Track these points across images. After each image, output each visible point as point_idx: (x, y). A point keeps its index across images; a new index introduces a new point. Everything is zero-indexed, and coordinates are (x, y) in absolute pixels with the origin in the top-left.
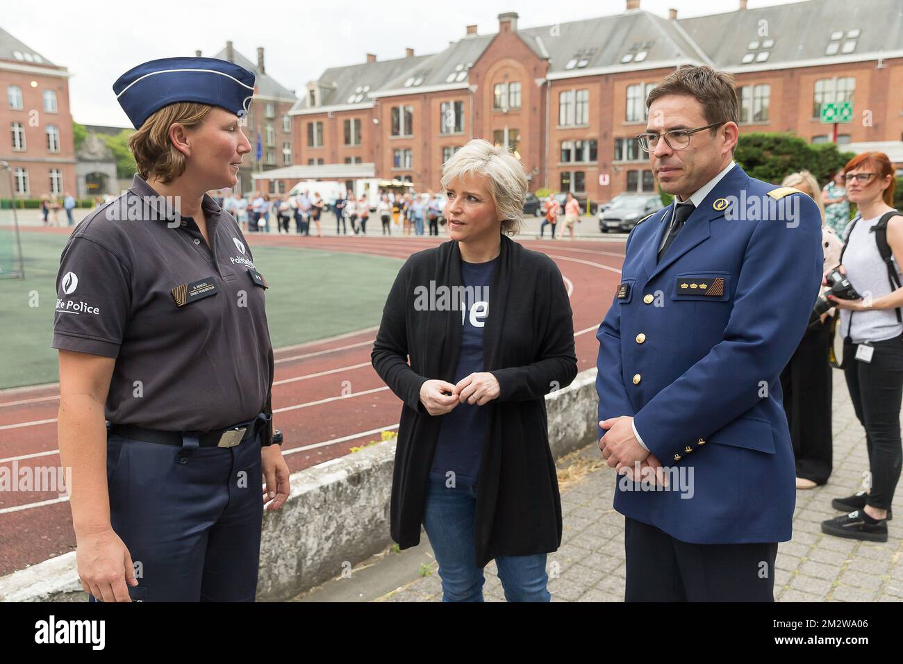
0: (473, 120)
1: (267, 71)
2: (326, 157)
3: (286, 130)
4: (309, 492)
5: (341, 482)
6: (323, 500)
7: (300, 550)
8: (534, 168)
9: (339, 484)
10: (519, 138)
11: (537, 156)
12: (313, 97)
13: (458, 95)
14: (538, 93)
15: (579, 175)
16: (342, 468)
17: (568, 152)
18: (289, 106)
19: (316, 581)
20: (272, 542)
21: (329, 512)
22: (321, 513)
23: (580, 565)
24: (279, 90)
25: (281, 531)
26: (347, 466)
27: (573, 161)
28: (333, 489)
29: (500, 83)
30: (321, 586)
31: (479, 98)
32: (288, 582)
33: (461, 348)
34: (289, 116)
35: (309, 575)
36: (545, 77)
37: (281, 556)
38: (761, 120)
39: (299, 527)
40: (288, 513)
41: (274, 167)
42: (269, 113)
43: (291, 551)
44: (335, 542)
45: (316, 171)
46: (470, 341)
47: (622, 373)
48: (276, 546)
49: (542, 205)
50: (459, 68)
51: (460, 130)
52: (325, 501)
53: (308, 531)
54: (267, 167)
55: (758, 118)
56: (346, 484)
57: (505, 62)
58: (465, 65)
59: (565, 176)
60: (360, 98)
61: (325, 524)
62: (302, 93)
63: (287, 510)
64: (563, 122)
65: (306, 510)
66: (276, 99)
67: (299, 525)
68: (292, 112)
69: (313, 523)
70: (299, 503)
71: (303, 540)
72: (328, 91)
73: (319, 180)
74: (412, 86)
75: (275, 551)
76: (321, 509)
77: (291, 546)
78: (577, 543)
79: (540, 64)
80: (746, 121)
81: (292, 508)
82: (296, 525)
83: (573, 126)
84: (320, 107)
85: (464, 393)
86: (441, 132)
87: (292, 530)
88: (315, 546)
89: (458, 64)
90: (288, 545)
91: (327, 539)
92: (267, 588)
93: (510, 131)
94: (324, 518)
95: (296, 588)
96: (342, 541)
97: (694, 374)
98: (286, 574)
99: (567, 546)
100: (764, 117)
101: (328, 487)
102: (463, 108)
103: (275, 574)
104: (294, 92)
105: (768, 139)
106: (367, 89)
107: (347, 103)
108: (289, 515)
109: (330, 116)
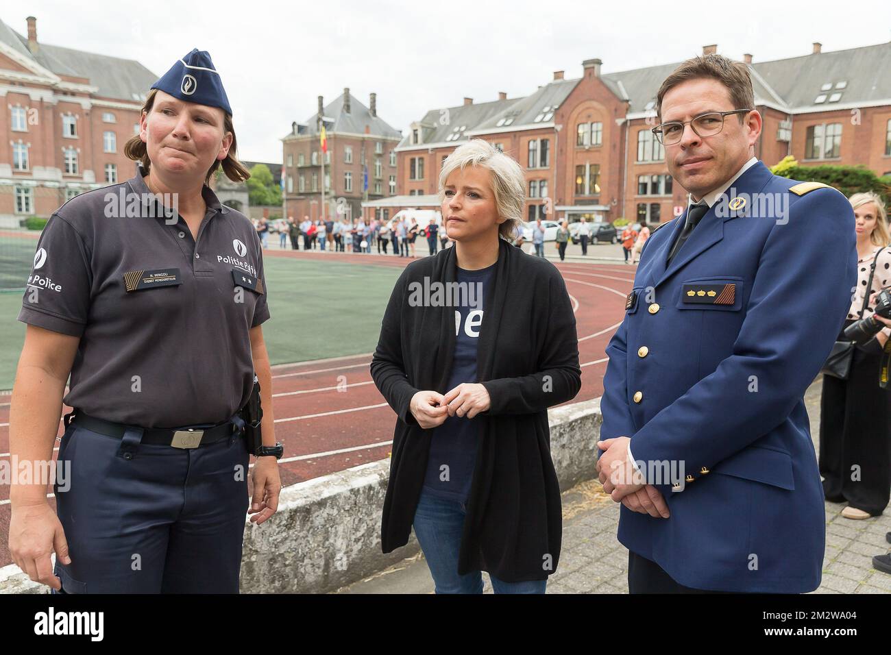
0: (558, 155)
1: (377, 113)
2: (426, 188)
3: (392, 164)
4: (339, 494)
5: (373, 486)
6: (353, 502)
7: (328, 551)
8: (612, 200)
9: (371, 488)
10: (599, 173)
11: (615, 189)
12: (416, 135)
13: (544, 134)
14: (618, 132)
15: (655, 206)
16: (375, 472)
17: (645, 185)
18: (396, 143)
19: (344, 582)
20: (299, 541)
21: (359, 514)
22: (350, 516)
23: (610, 585)
24: (387, 130)
25: (308, 531)
26: (380, 470)
27: (649, 194)
28: (364, 492)
29: (583, 123)
30: (349, 586)
31: (563, 137)
32: (315, 581)
33: (454, 359)
34: (395, 153)
35: (337, 575)
36: (625, 117)
37: (308, 555)
38: (832, 157)
39: (328, 528)
40: (317, 514)
41: (381, 197)
42: (379, 150)
43: (319, 550)
44: (365, 544)
45: (417, 200)
46: (463, 352)
47: (627, 390)
48: (303, 545)
49: (619, 233)
50: (546, 109)
51: (545, 165)
52: (355, 504)
53: (337, 532)
54: (373, 197)
55: (830, 155)
56: (377, 487)
57: (588, 104)
58: (551, 107)
59: (641, 207)
60: (457, 136)
61: (355, 527)
62: (407, 133)
63: (315, 511)
64: (640, 158)
65: (335, 512)
66: (384, 137)
67: (327, 526)
68: (397, 149)
69: (342, 525)
70: (328, 504)
71: (331, 541)
72: (429, 130)
73: (419, 208)
74: (504, 125)
75: (302, 550)
76: (351, 512)
77: (319, 546)
78: (609, 561)
79: (622, 106)
80: (818, 158)
81: (321, 509)
82: (324, 526)
83: (650, 161)
84: (421, 144)
85: (453, 405)
86: (529, 167)
87: (321, 531)
88: (344, 547)
89: (545, 106)
90: (316, 545)
91: (357, 540)
92: (293, 586)
93: (591, 166)
94: (354, 520)
95: (323, 588)
96: (372, 543)
97: (698, 392)
98: (312, 574)
99: (599, 563)
100: (835, 154)
101: (358, 490)
102: (549, 146)
103: (302, 573)
104: (401, 132)
105: (835, 171)
106: (463, 128)
107: (446, 141)
108: (318, 516)
109: (430, 152)
